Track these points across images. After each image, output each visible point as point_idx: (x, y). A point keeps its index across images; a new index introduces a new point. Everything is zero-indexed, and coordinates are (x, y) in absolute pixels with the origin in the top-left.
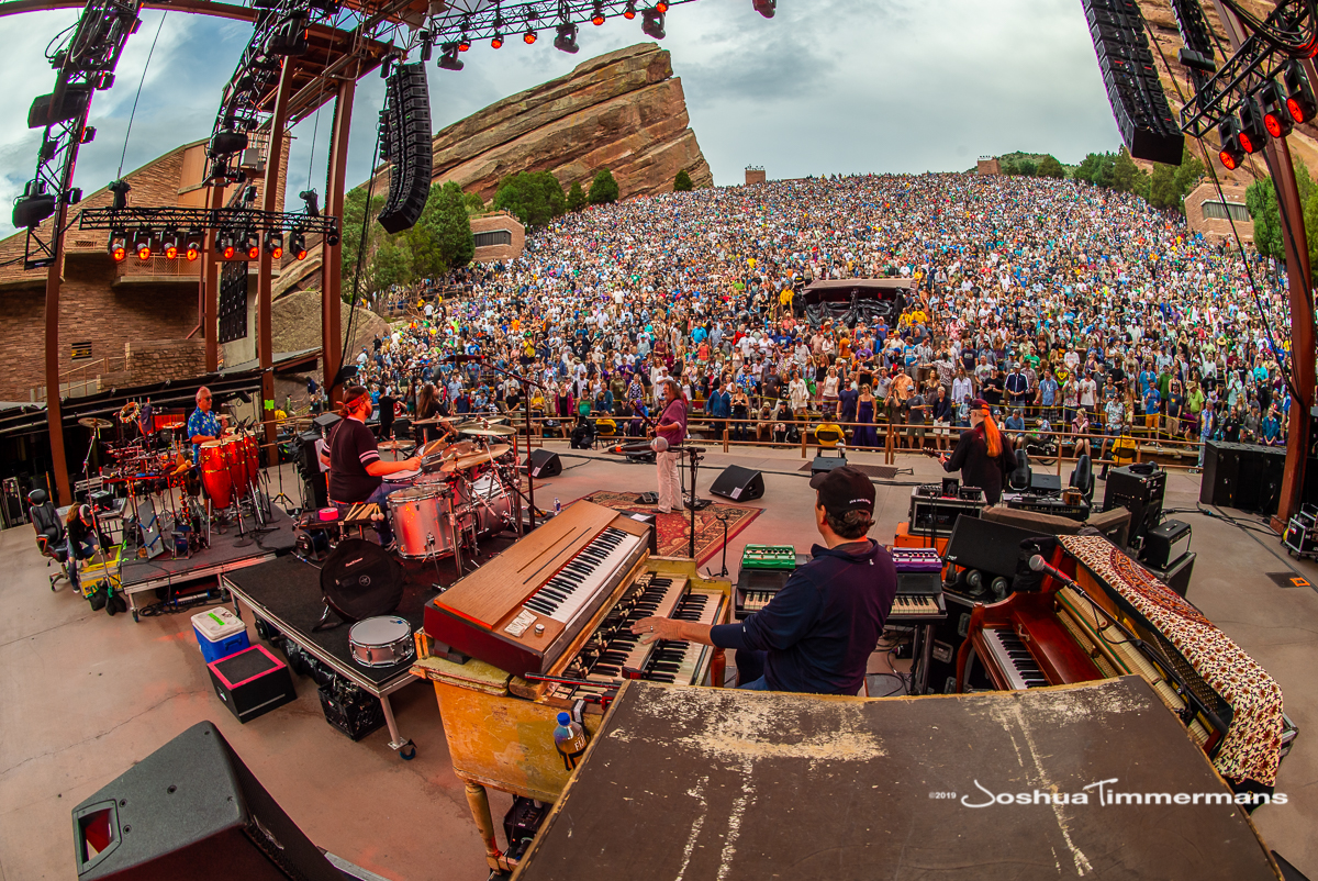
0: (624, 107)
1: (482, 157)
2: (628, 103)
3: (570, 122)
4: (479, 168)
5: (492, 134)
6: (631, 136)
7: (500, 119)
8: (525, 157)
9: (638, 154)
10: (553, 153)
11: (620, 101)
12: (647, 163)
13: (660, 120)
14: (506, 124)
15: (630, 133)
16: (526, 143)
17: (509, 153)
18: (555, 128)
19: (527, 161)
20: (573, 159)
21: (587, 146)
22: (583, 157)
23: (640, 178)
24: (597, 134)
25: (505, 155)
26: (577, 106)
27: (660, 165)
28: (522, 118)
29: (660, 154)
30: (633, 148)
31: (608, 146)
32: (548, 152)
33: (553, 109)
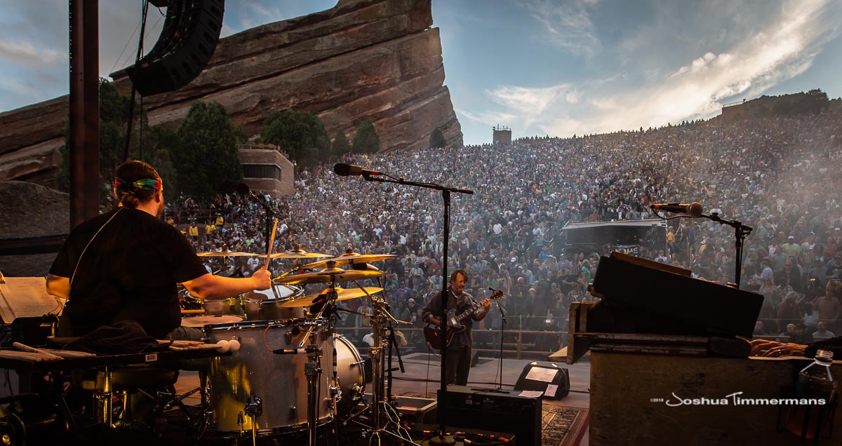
0: (385, 56)
1: (244, 87)
2: (390, 52)
3: (333, 65)
4: (241, 99)
5: (253, 64)
6: (392, 89)
7: (261, 49)
8: (289, 97)
9: (398, 109)
10: (317, 97)
11: (382, 49)
12: (405, 119)
13: (419, 75)
14: (267, 56)
15: (391, 86)
16: (290, 80)
17: (272, 88)
18: (318, 69)
19: (292, 101)
20: (335, 106)
21: (350, 94)
22: (346, 106)
23: (399, 133)
24: (360, 82)
25: (268, 90)
26: (340, 48)
27: (416, 121)
28: (285, 52)
29: (418, 110)
30: (393, 102)
31: (370, 96)
32: (312, 94)
33: (317, 48)
